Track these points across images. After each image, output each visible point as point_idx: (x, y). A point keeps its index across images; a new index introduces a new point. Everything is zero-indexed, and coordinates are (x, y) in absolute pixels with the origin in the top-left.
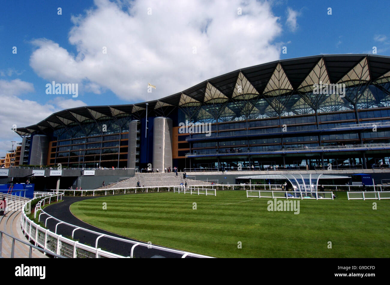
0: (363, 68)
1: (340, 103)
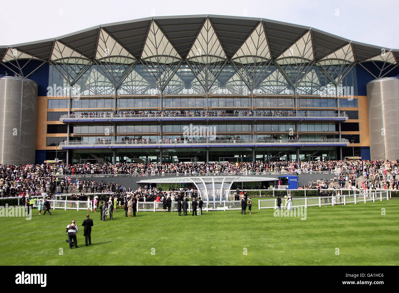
0: (306, 44)
1: (283, 84)
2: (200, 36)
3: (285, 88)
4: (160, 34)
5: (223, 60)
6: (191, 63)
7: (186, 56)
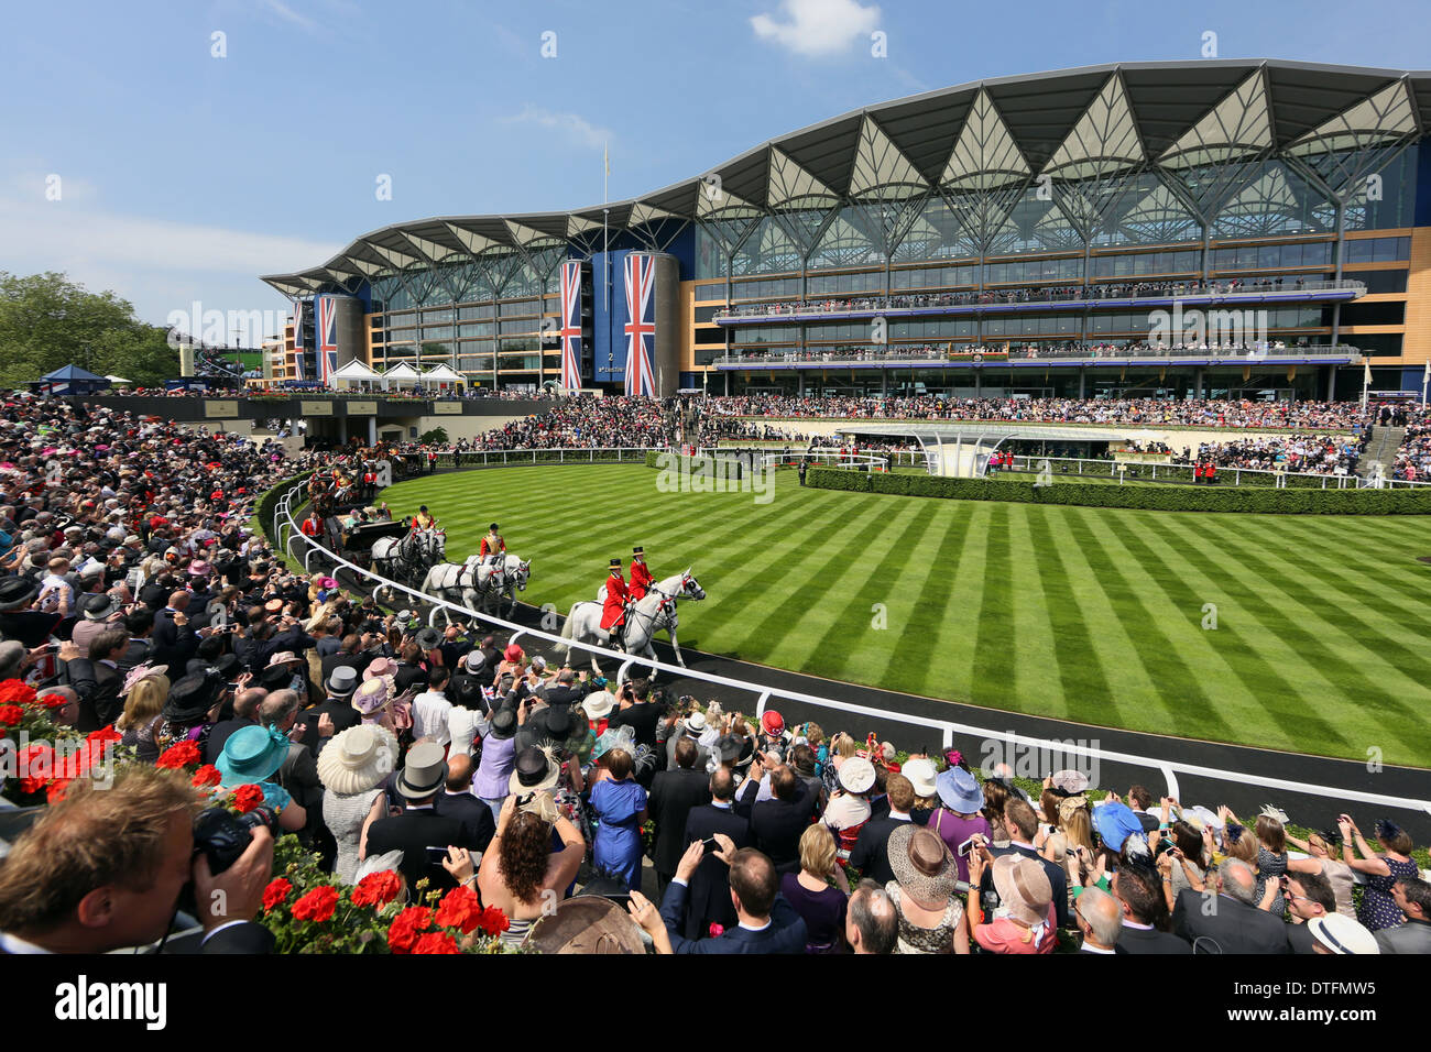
0: (1247, 107)
2: (966, 133)
3: (1188, 226)
4: (882, 140)
5: (1022, 178)
6: (949, 192)
7: (939, 179)
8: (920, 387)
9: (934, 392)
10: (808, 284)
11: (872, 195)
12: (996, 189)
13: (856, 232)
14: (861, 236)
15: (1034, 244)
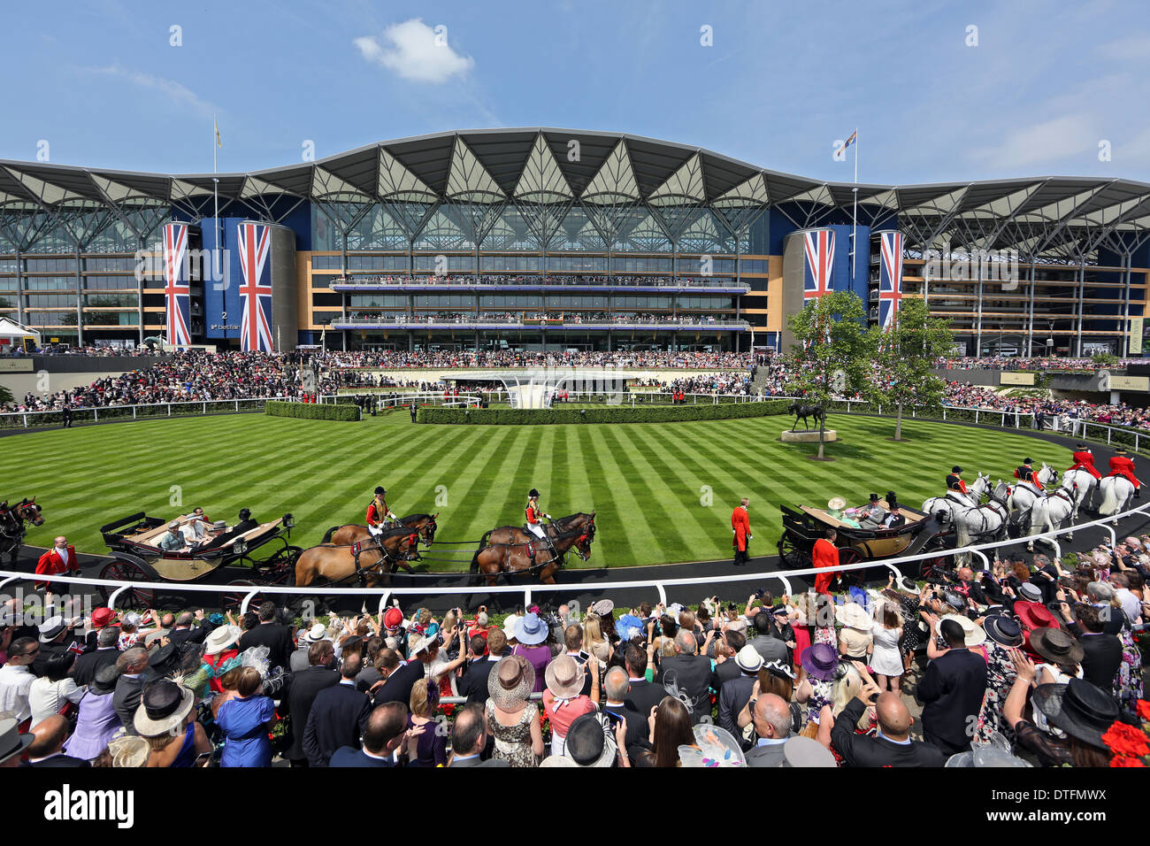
0: (692, 175)
2: (530, 162)
3: (665, 243)
4: (470, 157)
5: (567, 199)
6: (520, 203)
7: (513, 192)
8: (504, 344)
9: (514, 347)
10: (415, 261)
11: (464, 197)
12: (552, 204)
13: (452, 224)
14: (456, 227)
15: (577, 245)
